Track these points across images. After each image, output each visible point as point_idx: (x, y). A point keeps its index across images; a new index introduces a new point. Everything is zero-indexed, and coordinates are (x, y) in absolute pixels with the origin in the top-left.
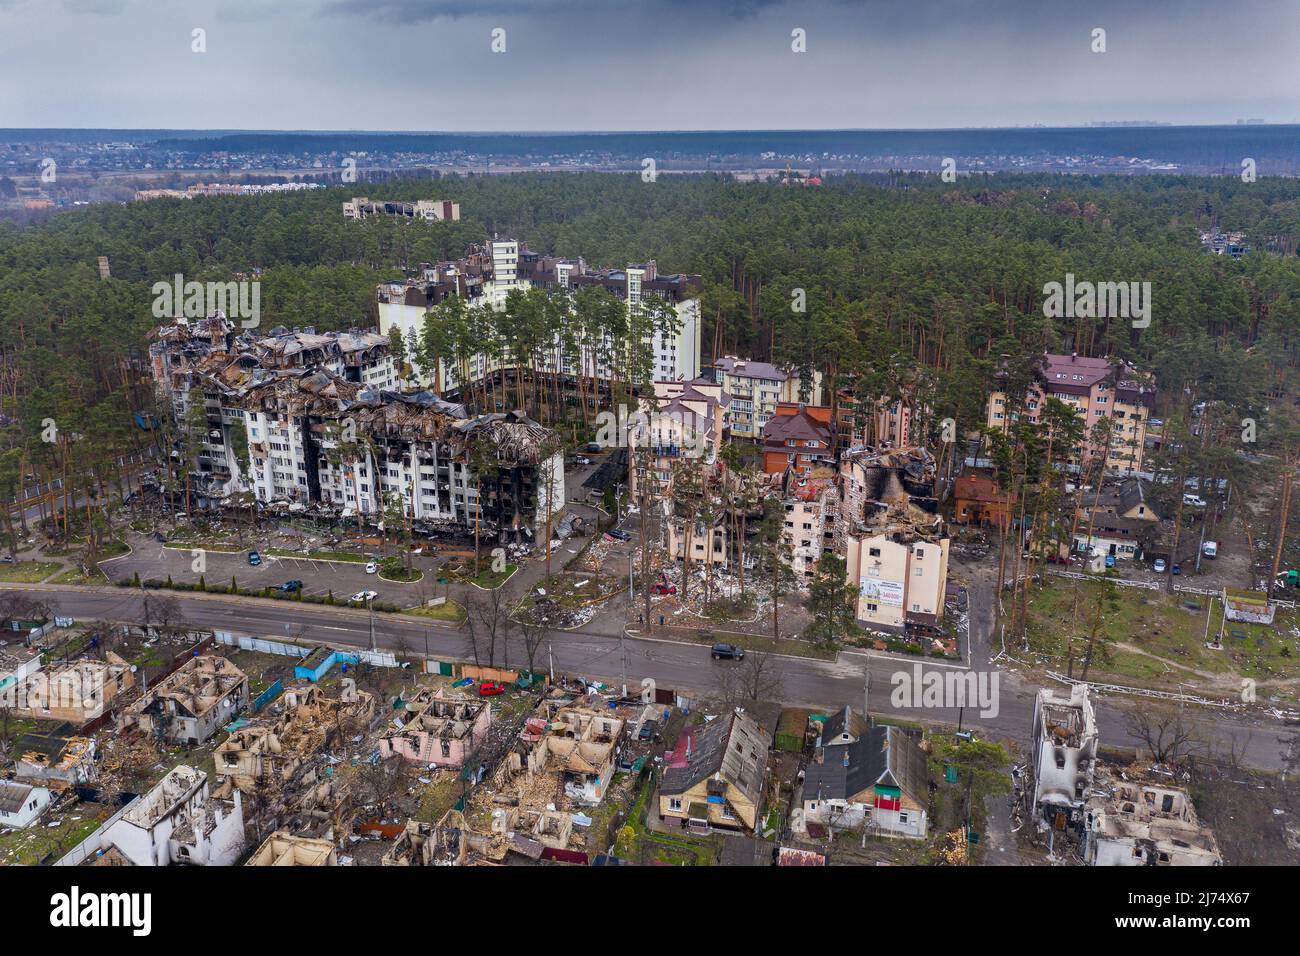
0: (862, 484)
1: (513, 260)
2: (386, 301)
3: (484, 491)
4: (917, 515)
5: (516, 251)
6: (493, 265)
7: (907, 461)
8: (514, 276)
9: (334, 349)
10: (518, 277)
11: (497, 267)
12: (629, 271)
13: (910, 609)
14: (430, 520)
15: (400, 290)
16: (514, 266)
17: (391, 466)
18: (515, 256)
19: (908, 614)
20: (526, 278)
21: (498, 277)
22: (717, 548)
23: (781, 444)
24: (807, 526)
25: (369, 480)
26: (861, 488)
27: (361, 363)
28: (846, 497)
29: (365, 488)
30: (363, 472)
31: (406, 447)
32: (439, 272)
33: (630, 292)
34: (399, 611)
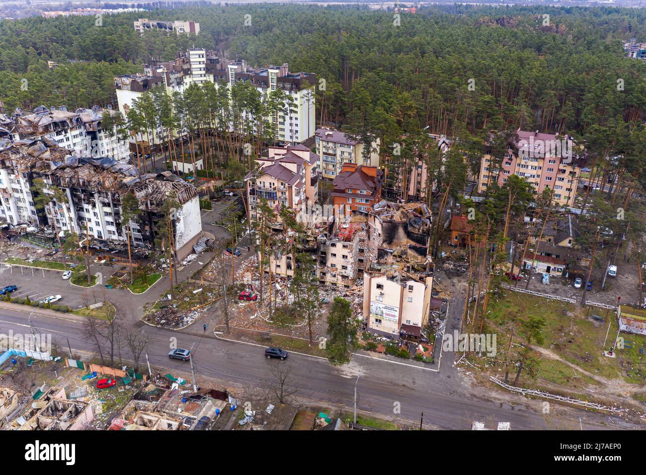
0: (380, 231)
1: (203, 62)
2: (119, 88)
3: (142, 225)
4: (414, 257)
5: (205, 56)
6: (190, 65)
7: (412, 216)
8: (203, 72)
9: (77, 120)
10: (206, 72)
11: (193, 66)
12: (270, 71)
13: (404, 322)
14: (112, 241)
15: (127, 81)
16: (203, 66)
17: (86, 206)
18: (204, 59)
19: (404, 327)
20: (211, 73)
21: (194, 73)
22: (289, 267)
23: (343, 191)
24: (344, 257)
25: (72, 215)
26: (379, 234)
27: (96, 129)
28: (371, 238)
29: (71, 219)
30: (69, 209)
31: (92, 195)
32: (152, 70)
33: (271, 84)
34: (71, 312)
